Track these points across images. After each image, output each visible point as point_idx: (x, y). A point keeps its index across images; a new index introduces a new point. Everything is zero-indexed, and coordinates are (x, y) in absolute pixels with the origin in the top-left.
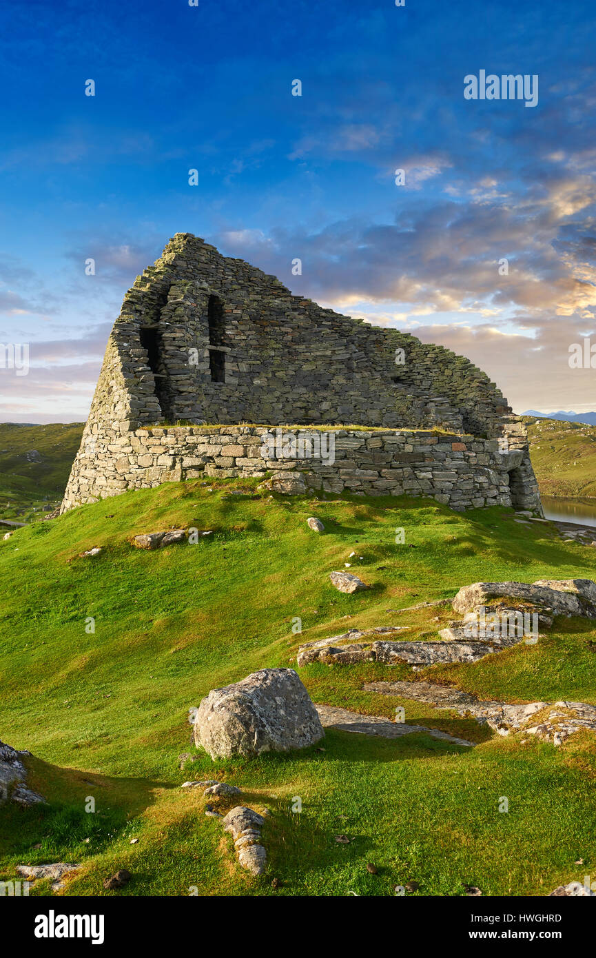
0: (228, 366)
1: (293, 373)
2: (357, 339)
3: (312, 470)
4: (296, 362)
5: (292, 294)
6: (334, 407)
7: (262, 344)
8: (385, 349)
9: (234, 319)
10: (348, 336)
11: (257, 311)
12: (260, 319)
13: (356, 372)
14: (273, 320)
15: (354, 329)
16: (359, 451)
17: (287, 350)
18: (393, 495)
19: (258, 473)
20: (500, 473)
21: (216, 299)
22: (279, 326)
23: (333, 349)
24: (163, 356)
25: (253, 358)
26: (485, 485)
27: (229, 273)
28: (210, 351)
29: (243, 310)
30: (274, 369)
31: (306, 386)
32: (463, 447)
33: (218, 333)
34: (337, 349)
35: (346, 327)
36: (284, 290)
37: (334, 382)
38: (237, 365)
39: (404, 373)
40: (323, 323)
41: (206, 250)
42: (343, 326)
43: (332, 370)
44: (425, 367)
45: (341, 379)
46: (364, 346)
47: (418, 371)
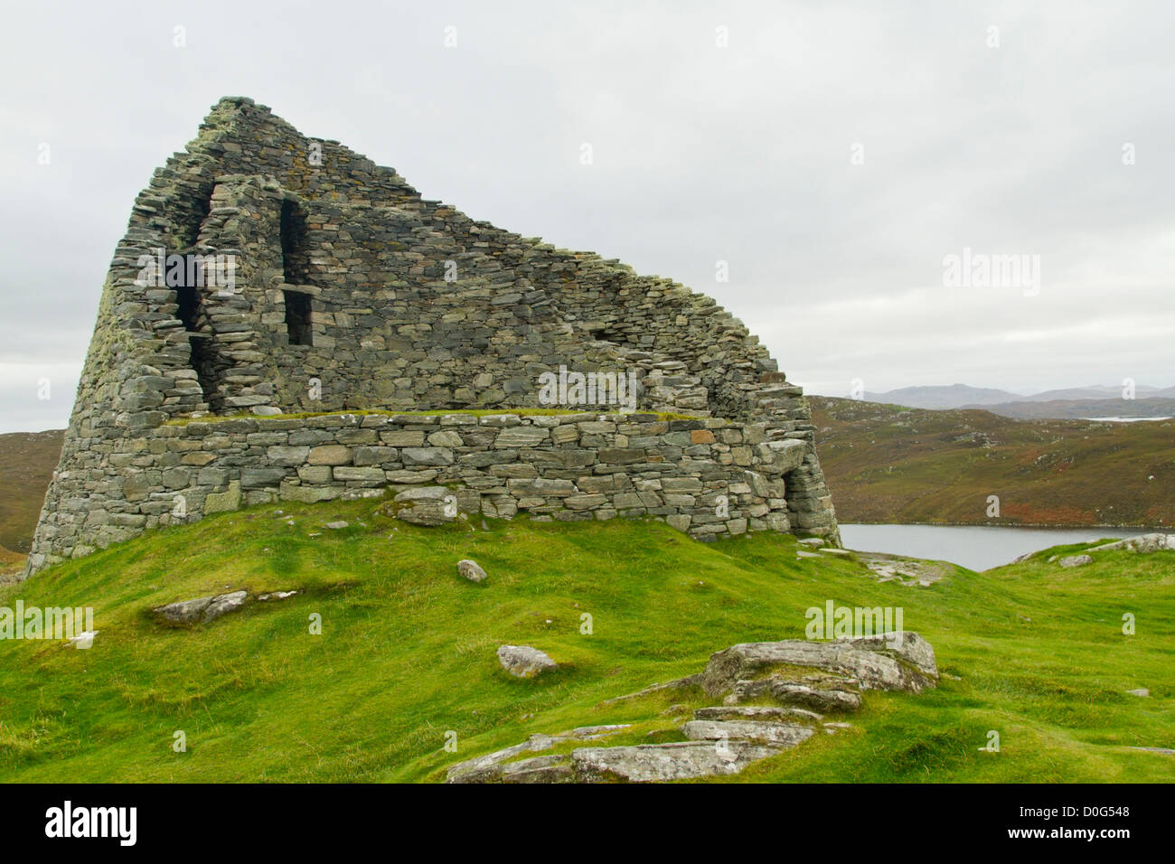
0: (317, 318)
1: (429, 328)
2: (532, 269)
3: (464, 483)
4: (433, 310)
5: (423, 198)
6: (498, 382)
7: (374, 280)
8: (578, 286)
9: (326, 239)
10: (517, 266)
11: (365, 225)
12: (369, 240)
13: (532, 324)
14: (391, 240)
15: (527, 254)
16: (540, 447)
17: (415, 290)
18: (599, 518)
19: (373, 491)
20: (770, 477)
21: (294, 206)
22: (401, 250)
23: (493, 286)
24: (205, 301)
25: (359, 304)
26: (747, 498)
28: (286, 293)
29: (340, 225)
30: (396, 322)
31: (450, 349)
32: (709, 436)
33: (300, 263)
34: (500, 286)
35: (513, 250)
36: (410, 192)
37: (496, 340)
38: (333, 316)
39: (611, 324)
40: (476, 244)
41: (275, 125)
42: (509, 250)
43: (493, 321)
44: (645, 313)
45: (508, 336)
46: (544, 281)
47: (634, 319)
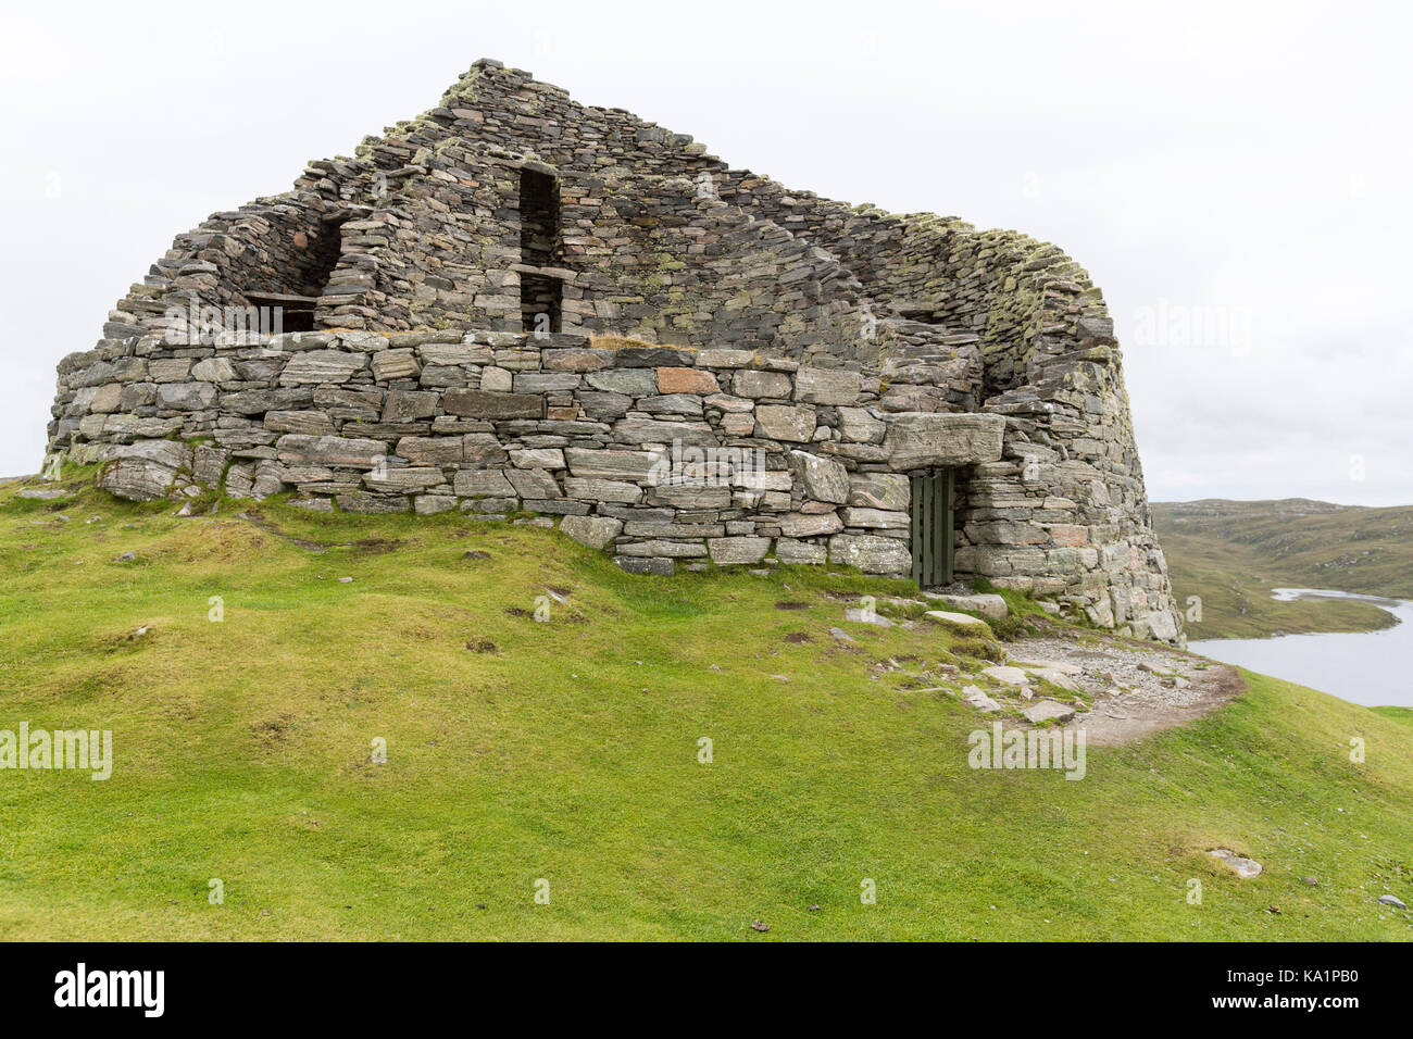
0: (570, 306)
1: (709, 317)
2: (853, 243)
5: (729, 169)
7: (645, 262)
8: (905, 258)
9: (585, 215)
10: (837, 240)
11: (634, 198)
12: (640, 215)
13: (822, 304)
14: (667, 214)
17: (694, 272)
18: (419, 509)
22: (678, 225)
23: (780, 261)
25: (626, 291)
26: (779, 500)
27: (590, 136)
28: (524, 276)
29: (604, 199)
30: (670, 310)
32: (703, 380)
34: (788, 259)
35: (833, 222)
36: (711, 162)
37: (783, 329)
38: (593, 304)
39: (942, 304)
40: (789, 219)
41: (536, 92)
42: (827, 222)
43: (780, 305)
44: (977, 282)
45: (795, 323)
46: (867, 256)
47: (966, 293)
